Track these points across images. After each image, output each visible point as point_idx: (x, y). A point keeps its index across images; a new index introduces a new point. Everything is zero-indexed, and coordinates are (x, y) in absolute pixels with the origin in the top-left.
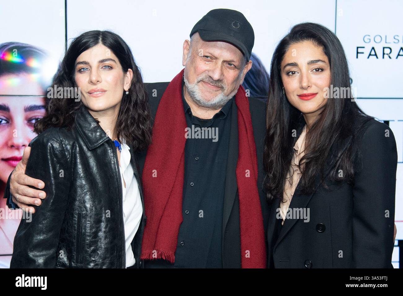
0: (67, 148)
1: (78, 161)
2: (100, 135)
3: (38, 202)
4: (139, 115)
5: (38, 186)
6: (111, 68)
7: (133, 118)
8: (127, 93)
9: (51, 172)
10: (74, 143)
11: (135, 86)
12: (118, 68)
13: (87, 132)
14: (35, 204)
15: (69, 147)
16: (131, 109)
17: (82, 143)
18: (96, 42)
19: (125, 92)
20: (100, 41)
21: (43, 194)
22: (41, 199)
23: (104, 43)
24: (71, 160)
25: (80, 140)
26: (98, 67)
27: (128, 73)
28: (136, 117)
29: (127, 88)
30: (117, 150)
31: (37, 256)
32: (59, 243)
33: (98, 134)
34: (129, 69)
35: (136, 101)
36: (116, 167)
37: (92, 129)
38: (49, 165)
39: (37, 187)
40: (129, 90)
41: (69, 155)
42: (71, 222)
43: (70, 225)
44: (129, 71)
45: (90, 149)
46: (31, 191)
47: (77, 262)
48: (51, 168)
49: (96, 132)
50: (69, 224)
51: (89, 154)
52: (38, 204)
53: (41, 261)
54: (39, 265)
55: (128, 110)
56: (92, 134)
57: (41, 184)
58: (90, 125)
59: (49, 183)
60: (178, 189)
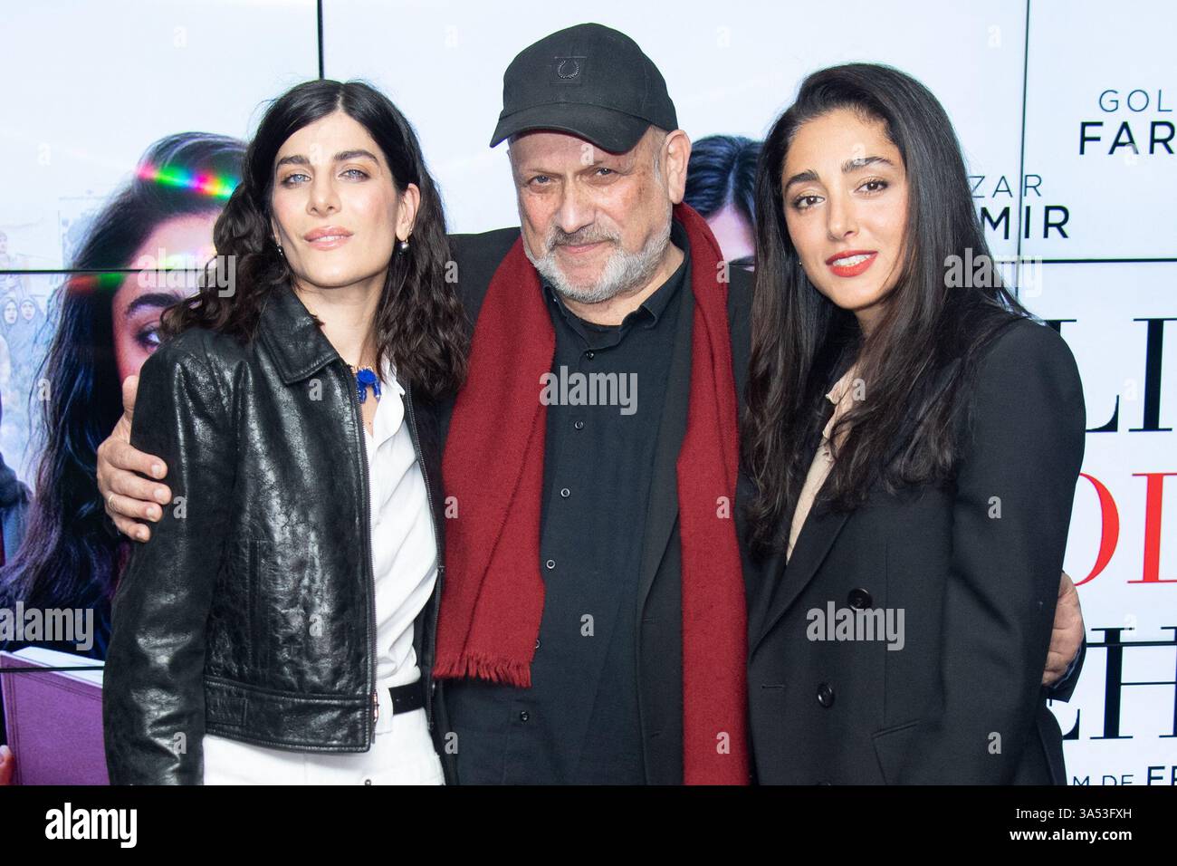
0: (223, 379)
1: (251, 411)
2: (317, 348)
3: (154, 512)
4: (436, 307)
5: (151, 472)
6: (364, 176)
7: (421, 313)
8: (404, 246)
9: (181, 436)
10: (241, 365)
11: (425, 230)
12: (383, 178)
13: (283, 340)
14: (146, 516)
15: (228, 375)
16: (416, 289)
17: (267, 367)
18: (328, 108)
19: (398, 242)
20: (339, 104)
21: (163, 493)
22: (161, 505)
23: (350, 110)
24: (235, 410)
25: (263, 358)
26: (332, 172)
27: (408, 194)
28: (428, 309)
29: (403, 232)
30: (370, 392)
31: (156, 647)
32: (210, 619)
33: (310, 345)
34: (411, 186)
35: (429, 269)
36: (357, 431)
37: (296, 334)
38: (175, 418)
39: (148, 474)
40: (409, 238)
41: (229, 395)
42: (234, 565)
43: (234, 573)
44: (410, 189)
45: (286, 382)
46: (137, 484)
47: (256, 666)
48: (180, 426)
49: (305, 339)
50: (230, 571)
51: (283, 396)
52: (153, 517)
53: (163, 659)
54: (158, 670)
55: (407, 291)
56: (296, 346)
57: (159, 467)
58: (293, 321)
59: (175, 466)
60: (529, 500)
